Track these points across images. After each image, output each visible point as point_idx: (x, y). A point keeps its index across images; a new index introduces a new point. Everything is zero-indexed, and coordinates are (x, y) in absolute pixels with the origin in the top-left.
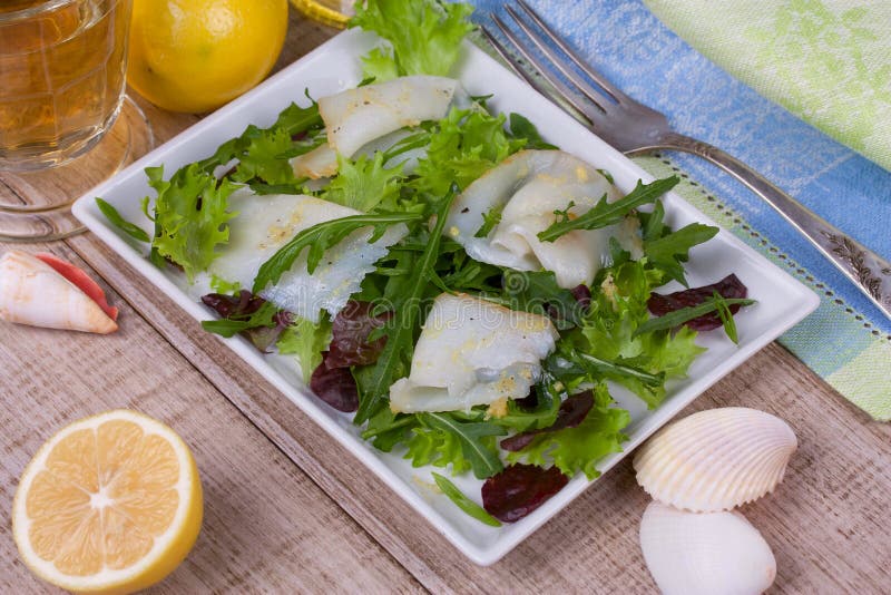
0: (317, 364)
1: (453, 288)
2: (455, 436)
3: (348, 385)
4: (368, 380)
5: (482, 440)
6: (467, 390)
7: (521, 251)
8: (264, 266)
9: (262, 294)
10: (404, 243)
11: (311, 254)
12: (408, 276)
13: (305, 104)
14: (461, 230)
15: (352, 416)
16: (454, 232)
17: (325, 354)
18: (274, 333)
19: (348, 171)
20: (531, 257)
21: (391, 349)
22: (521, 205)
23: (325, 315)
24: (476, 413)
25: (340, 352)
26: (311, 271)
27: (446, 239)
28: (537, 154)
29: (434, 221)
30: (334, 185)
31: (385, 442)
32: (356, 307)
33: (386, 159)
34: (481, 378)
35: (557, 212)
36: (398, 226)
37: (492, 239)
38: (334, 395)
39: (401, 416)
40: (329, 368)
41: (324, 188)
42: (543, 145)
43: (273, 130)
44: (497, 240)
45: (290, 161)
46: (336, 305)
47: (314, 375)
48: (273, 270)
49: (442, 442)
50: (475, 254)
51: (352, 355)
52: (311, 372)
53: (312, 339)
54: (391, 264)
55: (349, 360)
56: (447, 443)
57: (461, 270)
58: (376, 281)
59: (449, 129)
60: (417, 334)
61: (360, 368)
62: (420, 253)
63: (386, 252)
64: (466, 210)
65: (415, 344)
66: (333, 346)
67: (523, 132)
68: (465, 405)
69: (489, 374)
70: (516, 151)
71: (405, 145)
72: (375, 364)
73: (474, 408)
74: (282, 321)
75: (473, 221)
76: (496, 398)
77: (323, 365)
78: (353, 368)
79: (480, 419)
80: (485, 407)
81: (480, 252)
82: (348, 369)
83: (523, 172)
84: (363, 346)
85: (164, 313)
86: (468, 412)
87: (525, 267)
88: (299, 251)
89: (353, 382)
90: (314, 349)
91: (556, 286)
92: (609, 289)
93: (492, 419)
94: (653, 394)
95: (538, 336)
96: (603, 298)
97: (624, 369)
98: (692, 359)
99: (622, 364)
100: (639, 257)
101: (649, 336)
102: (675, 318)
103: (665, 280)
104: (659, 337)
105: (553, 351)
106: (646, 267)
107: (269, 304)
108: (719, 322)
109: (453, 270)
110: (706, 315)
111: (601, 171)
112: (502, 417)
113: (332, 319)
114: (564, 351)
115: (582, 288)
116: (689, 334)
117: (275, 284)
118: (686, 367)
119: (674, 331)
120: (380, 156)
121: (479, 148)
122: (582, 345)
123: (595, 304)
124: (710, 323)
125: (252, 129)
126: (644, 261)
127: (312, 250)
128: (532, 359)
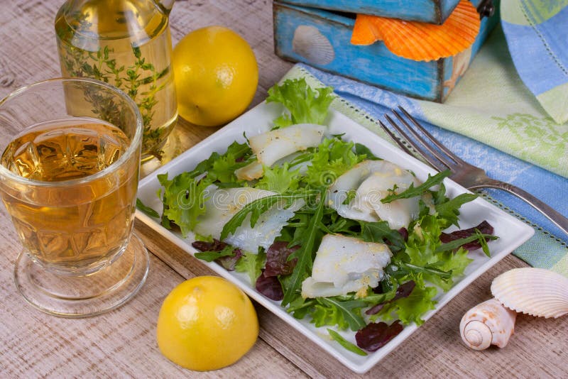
0: (259, 275)
1: (333, 232)
2: (339, 311)
3: (277, 286)
4: (288, 283)
5: (353, 310)
6: (344, 285)
7: (368, 211)
8: (226, 225)
9: (225, 241)
10: (303, 209)
11: (253, 216)
12: (306, 227)
13: (242, 141)
14: (335, 203)
15: (280, 302)
16: (331, 203)
17: (263, 270)
18: (234, 261)
19: (269, 174)
20: (374, 215)
21: (300, 265)
22: (365, 187)
23: (262, 249)
24: (350, 296)
25: (271, 268)
26: (252, 227)
27: (325, 208)
28: (372, 162)
29: (318, 199)
30: (261, 182)
31: (298, 315)
32: (278, 244)
33: (290, 167)
34: (352, 277)
35: (390, 190)
36: (300, 199)
37: (351, 205)
38: (269, 291)
39: (308, 300)
40: (266, 276)
41: (255, 182)
42: (375, 159)
43: (226, 155)
44: (355, 206)
45: (235, 172)
46: (267, 243)
47: (257, 282)
48: (231, 227)
49: (332, 312)
50: (343, 214)
51: (279, 269)
52: (256, 280)
53: (255, 263)
54: (297, 221)
55: (277, 272)
56: (334, 312)
57: (336, 222)
58: (289, 230)
59: (324, 150)
60: (314, 256)
61: (283, 277)
62: (312, 215)
63: (294, 215)
64: (336, 191)
65: (313, 262)
66: (267, 266)
67: (363, 152)
68: (343, 292)
69: (356, 276)
70: (361, 161)
71: (300, 160)
72: (290, 275)
73: (348, 294)
74: (238, 254)
75: (341, 196)
76: (361, 288)
77: (262, 276)
78: (279, 276)
79: (352, 299)
80: (354, 293)
81: (347, 213)
82: (276, 277)
83: (366, 172)
84: (285, 265)
86: (345, 296)
87: (371, 220)
88: (247, 213)
89: (279, 284)
90: (256, 268)
91: (389, 229)
92: (418, 230)
93: (359, 299)
94: (447, 282)
95: (381, 254)
96: (415, 235)
97: (429, 270)
98: (465, 265)
99: (428, 267)
100: (434, 213)
101: (441, 254)
102: (455, 243)
103: (448, 225)
104: (447, 255)
105: (390, 262)
106: (438, 218)
107: (230, 246)
108: (480, 246)
109: (331, 223)
110: (472, 242)
111: (408, 171)
112: (365, 297)
113: (266, 252)
114: (396, 262)
115: (403, 229)
116: (464, 252)
117: (233, 234)
118: (463, 270)
119: (455, 251)
120: (286, 166)
121: (341, 159)
122: (406, 259)
123: (411, 238)
124: (475, 246)
125: (214, 155)
126: (436, 215)
127: (253, 214)
128: (379, 267)
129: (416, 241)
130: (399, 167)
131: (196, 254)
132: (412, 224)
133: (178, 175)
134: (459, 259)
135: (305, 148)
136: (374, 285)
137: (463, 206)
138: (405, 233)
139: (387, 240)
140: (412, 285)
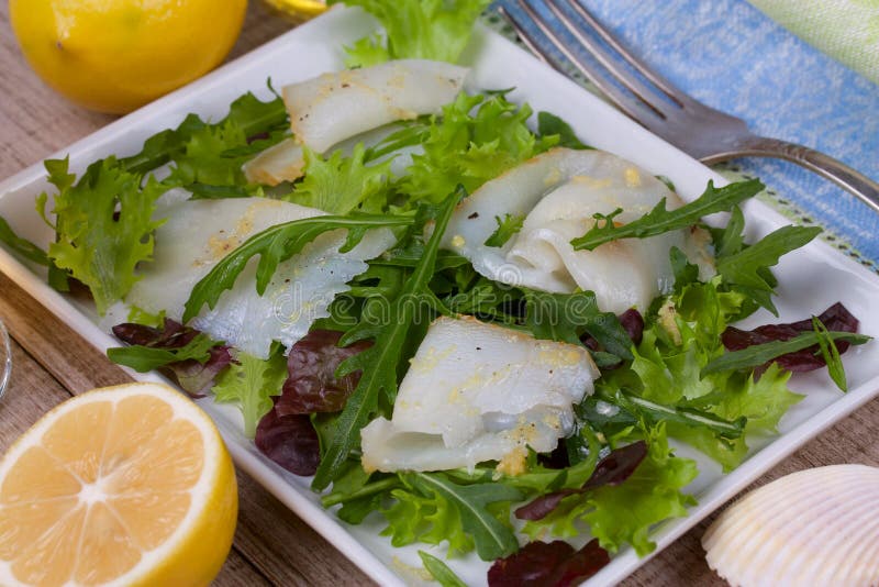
0: (265, 411)
1: (457, 311)
2: (453, 505)
3: (307, 440)
4: (332, 433)
5: (489, 507)
6: (470, 441)
7: (548, 264)
8: (198, 286)
9: (194, 324)
10: (389, 257)
11: (262, 265)
12: (393, 298)
13: (266, 97)
14: (466, 240)
15: (310, 480)
16: (458, 243)
17: (276, 399)
18: (209, 373)
19: (317, 169)
20: (563, 276)
21: (367, 388)
22: (549, 209)
23: (278, 348)
24: (482, 472)
25: (296, 395)
26: (261, 291)
27: (446, 253)
28: (573, 154)
29: (430, 229)
30: (299, 188)
31: (350, 514)
32: (319, 337)
33: (368, 158)
34: (489, 425)
35: (598, 216)
36: (381, 230)
37: (510, 249)
38: (286, 451)
39: (377, 476)
40: (281, 414)
41: (284, 189)
42: (580, 146)
43: (222, 125)
44: (516, 252)
45: (244, 167)
46: (293, 334)
47: (260, 427)
48: (208, 292)
49: (434, 510)
50: (486, 269)
51: (314, 398)
52: (257, 423)
53: (261, 381)
54: (373, 282)
55: (308, 406)
56: (440, 511)
57: (467, 290)
58: (350, 304)
59: (455, 119)
60: (402, 370)
61: (324, 417)
62: (410, 270)
63: (365, 268)
64: (475, 215)
65: (399, 381)
66: (288, 388)
67: (555, 132)
68: (466, 460)
69: (502, 421)
70: (545, 150)
71: (397, 141)
72: (340, 413)
73: (480, 465)
74: (221, 358)
75: (486, 227)
76: (509, 453)
77: (273, 412)
78: (314, 415)
79: (486, 480)
80: (492, 464)
81: (496, 268)
82: (307, 417)
83: (553, 177)
84: (329, 387)
85: (64, 355)
86: (471, 471)
87: (554, 287)
88: (245, 261)
89: (314, 436)
90: (262, 393)
91: (597, 311)
92: (668, 317)
93: (504, 478)
94: (731, 447)
95: (571, 371)
96: (661, 327)
97: (689, 415)
98: (783, 409)
99: (684, 408)
100: (711, 276)
101: (724, 379)
102: (761, 353)
103: (747, 310)
104: (738, 381)
105: (591, 393)
106: (721, 288)
107: (204, 336)
108: (821, 362)
109: (455, 292)
110: (803, 351)
111: (658, 178)
112: (518, 475)
113: (287, 353)
114: (606, 393)
115: (633, 313)
116: (780, 376)
117: (211, 309)
118: (776, 420)
119: (759, 372)
120: (360, 152)
121: (494, 144)
122: (631, 387)
123: (649, 336)
124: (808, 361)
125: (192, 120)
126: (717, 281)
127: (263, 259)
128: (562, 402)
129: (659, 343)
130: (637, 168)
131: (109, 350)
132: (657, 302)
133: (94, 161)
134: (767, 392)
135: (413, 115)
136: (546, 445)
137: (782, 259)
138: (634, 323)
139: (589, 337)
140: (640, 451)
